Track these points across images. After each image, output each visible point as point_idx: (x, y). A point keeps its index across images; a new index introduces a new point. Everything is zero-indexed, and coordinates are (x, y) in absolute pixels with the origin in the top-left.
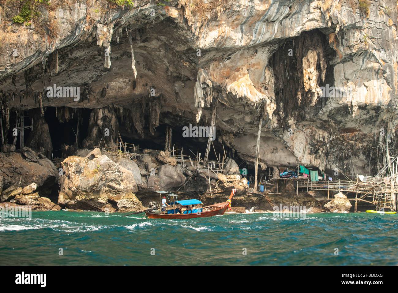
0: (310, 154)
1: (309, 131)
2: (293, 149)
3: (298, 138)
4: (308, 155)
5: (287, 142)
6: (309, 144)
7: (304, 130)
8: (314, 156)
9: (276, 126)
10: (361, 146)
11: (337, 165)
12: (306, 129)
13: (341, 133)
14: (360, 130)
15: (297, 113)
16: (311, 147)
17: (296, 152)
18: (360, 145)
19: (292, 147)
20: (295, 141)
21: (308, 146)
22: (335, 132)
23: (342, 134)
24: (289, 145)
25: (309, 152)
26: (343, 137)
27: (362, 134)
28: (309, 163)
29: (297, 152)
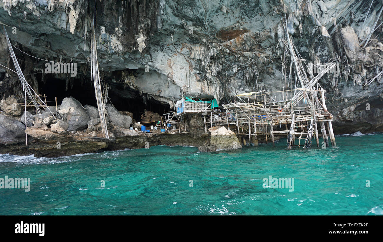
0: (199, 81)
1: (185, 50)
2: (172, 77)
3: (177, 62)
4: (197, 83)
5: (161, 70)
6: (196, 68)
7: (179, 50)
8: (206, 83)
9: (121, 49)
10: (266, 57)
11: (248, 90)
12: (181, 49)
13: (221, 42)
14: (245, 31)
15: (143, 26)
16: (198, 72)
17: (177, 81)
18: (262, 55)
19: (170, 75)
20: (173, 68)
21: (194, 71)
22: (212, 43)
23: (225, 43)
24: (165, 74)
25: (199, 78)
26: (228, 47)
27: (252, 35)
28: (200, 92)
29: (179, 81)
